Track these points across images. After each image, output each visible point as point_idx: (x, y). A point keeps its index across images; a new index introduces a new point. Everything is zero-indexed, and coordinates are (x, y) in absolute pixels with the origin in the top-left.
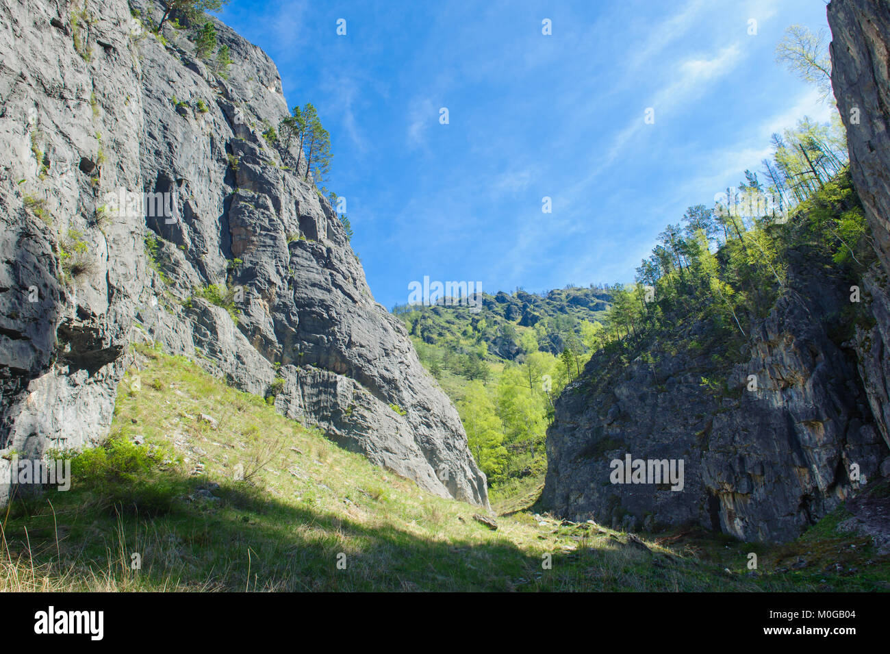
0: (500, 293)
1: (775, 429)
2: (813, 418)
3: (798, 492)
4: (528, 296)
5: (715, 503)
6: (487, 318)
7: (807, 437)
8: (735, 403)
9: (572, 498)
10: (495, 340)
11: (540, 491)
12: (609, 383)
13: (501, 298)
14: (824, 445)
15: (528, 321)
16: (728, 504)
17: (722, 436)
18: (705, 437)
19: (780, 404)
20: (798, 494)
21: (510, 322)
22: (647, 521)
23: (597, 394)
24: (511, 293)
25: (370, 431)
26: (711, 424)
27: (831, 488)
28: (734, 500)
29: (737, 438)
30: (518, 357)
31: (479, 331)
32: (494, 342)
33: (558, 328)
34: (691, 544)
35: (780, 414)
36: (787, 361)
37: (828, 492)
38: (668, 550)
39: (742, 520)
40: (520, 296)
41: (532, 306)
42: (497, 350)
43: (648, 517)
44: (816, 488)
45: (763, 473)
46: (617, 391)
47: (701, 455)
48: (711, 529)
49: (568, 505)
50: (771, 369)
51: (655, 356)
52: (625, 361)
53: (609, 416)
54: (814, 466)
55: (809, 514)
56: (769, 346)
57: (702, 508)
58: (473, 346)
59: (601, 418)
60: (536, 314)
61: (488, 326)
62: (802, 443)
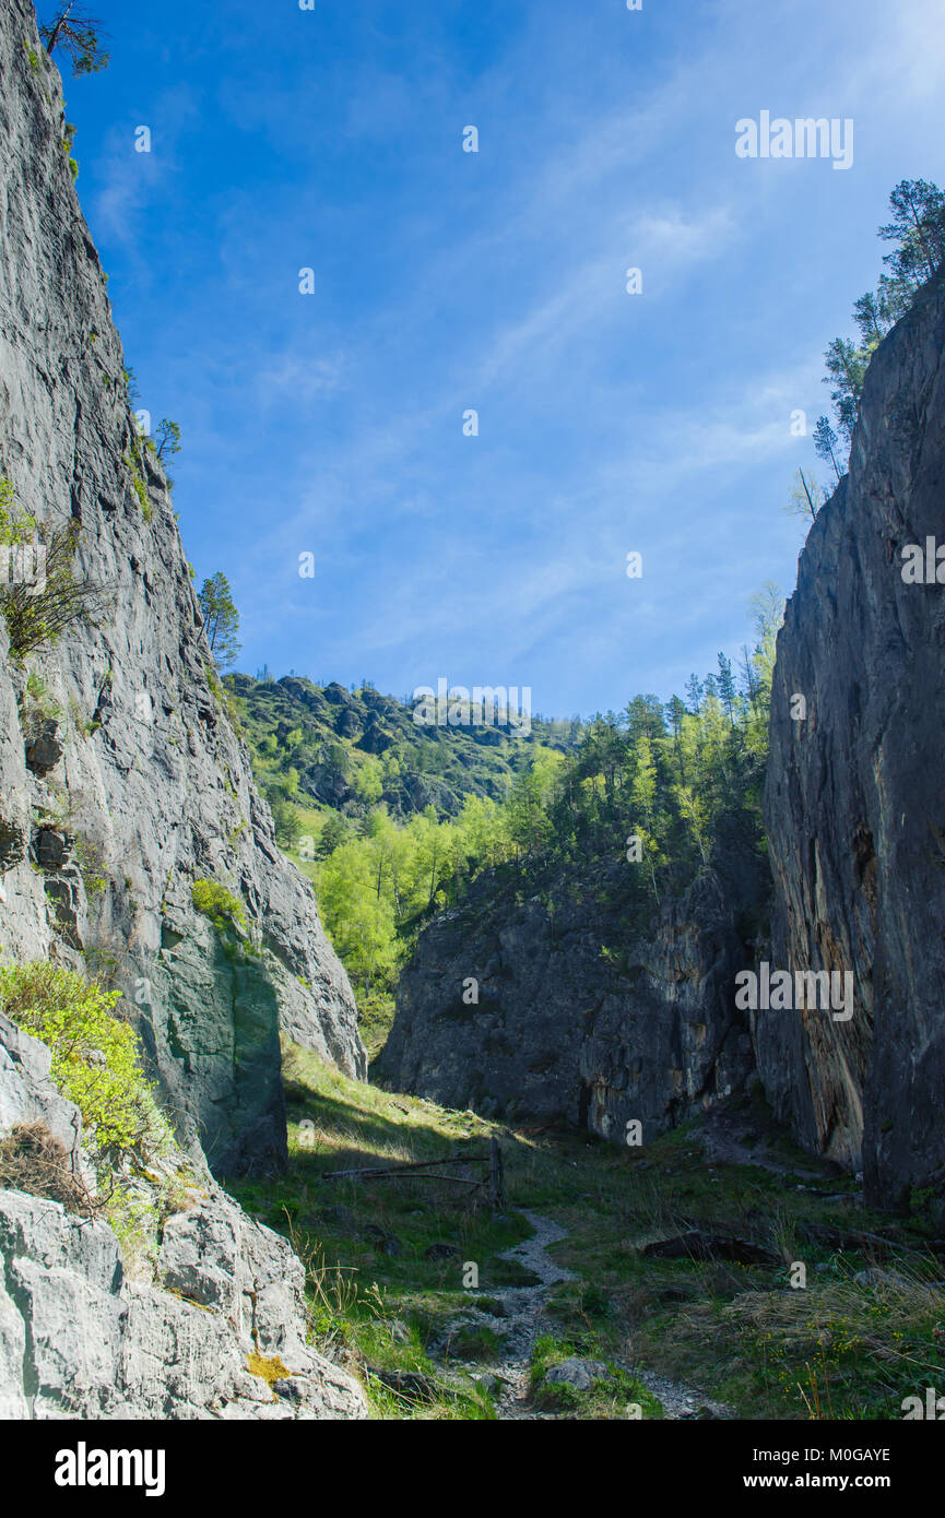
0: (333, 685)
1: (661, 1025)
2: (698, 1020)
3: (668, 1095)
4: (379, 698)
5: (586, 1093)
6: (305, 726)
7: (688, 1038)
8: (630, 986)
9: (424, 1068)
10: (313, 768)
11: (378, 1050)
12: (494, 922)
13: (333, 694)
14: (701, 1050)
15: (373, 743)
16: (599, 1098)
17: (608, 1022)
18: (591, 1019)
19: (672, 998)
20: (668, 1097)
21: (342, 739)
22: (510, 1107)
23: (476, 935)
24: (352, 688)
25: (283, 1006)
26: (601, 1005)
27: (699, 1095)
28: (607, 1094)
29: (623, 1027)
30: (346, 805)
31: (288, 748)
32: (311, 773)
33: (419, 764)
34: (551, 1139)
35: (670, 1009)
36: (688, 952)
37: (696, 1098)
38: (530, 1143)
39: (610, 1117)
40: (366, 697)
41: (383, 719)
42: (313, 787)
43: (512, 1102)
44: (685, 1093)
45: (640, 1070)
46: (503, 937)
47: (584, 1039)
48: (577, 1124)
49: (416, 1075)
50: (672, 957)
51: (556, 900)
52: (520, 898)
53: (487, 969)
54: (689, 1070)
55: (673, 1118)
56: (675, 932)
57: (572, 1099)
58: (274, 772)
59: (477, 969)
60: (388, 733)
61: (305, 742)
62: (683, 1044)
